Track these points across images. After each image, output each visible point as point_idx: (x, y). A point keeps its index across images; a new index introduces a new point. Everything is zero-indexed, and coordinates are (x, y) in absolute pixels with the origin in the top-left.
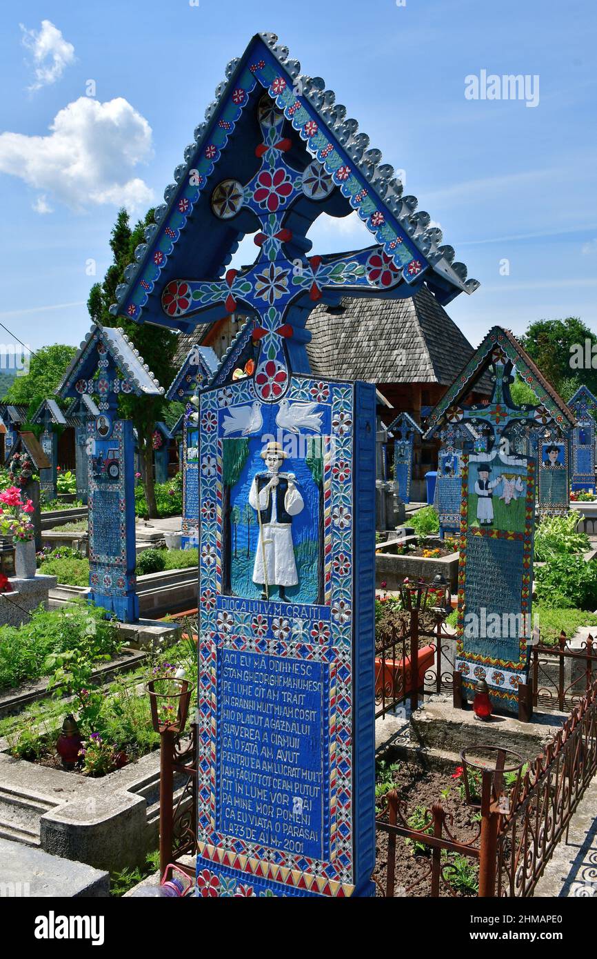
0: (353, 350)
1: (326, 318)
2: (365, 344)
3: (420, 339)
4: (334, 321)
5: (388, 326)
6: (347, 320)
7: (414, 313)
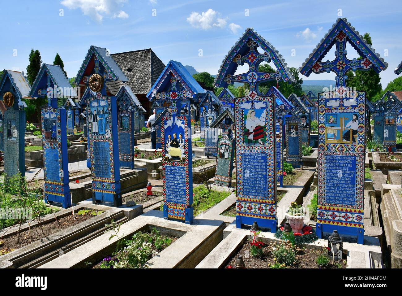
0: (131, 84)
1: (126, 73)
2: (135, 81)
3: (150, 80)
4: (128, 74)
5: (142, 76)
6: (132, 74)
7: (150, 72)
